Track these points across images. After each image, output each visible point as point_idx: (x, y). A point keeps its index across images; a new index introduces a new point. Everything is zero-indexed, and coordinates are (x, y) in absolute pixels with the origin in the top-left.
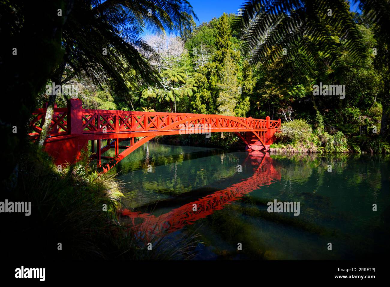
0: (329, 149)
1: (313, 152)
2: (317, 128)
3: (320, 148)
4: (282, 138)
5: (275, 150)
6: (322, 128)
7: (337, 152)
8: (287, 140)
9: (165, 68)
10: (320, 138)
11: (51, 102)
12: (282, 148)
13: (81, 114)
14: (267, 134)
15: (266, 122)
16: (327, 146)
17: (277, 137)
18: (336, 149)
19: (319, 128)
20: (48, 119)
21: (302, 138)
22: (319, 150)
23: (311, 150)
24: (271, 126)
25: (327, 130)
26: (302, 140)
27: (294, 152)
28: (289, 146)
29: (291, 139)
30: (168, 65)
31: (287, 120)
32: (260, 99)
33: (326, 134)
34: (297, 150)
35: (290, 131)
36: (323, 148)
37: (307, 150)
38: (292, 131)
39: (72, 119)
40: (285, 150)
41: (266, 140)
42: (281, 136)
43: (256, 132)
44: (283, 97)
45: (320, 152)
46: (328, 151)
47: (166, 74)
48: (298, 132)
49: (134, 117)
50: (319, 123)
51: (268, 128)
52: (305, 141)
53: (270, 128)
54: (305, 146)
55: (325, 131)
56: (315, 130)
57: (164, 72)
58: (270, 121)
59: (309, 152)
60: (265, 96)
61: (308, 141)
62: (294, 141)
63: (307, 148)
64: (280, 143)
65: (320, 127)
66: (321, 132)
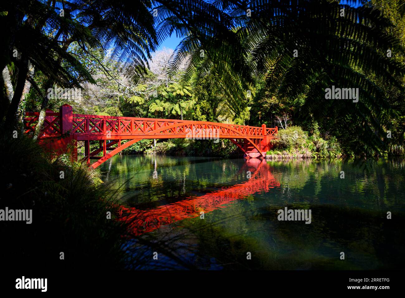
0: (323, 154)
1: (307, 158)
2: (313, 134)
3: (314, 153)
4: (278, 145)
5: (271, 156)
6: (317, 134)
7: (331, 157)
8: (283, 147)
9: (171, 82)
10: (315, 143)
11: (43, 106)
12: (278, 154)
13: (71, 117)
14: (264, 141)
15: (261, 129)
16: (321, 151)
17: (272, 144)
18: (330, 154)
19: (314, 134)
20: (41, 119)
21: (297, 144)
22: (314, 155)
23: (305, 155)
24: (267, 134)
25: (322, 136)
26: (297, 146)
27: (289, 158)
28: (285, 152)
29: (286, 146)
30: (174, 79)
31: (282, 127)
32: (262, 109)
33: (321, 140)
34: (292, 156)
35: (285, 138)
36: (317, 153)
37: (302, 156)
38: (287, 137)
39: (63, 122)
40: (281, 156)
41: (262, 147)
42: (277, 143)
43: (251, 139)
44: (284, 106)
45: (314, 157)
46: (322, 156)
47: (173, 88)
48: (292, 139)
49: (121, 121)
50: (315, 129)
51: (264, 136)
52: (301, 147)
53: (266, 136)
54: (300, 152)
55: (320, 137)
56: (311, 137)
57: (171, 86)
58: (265, 129)
59: (303, 158)
60: (266, 105)
61: (303, 146)
62: (289, 148)
63: (302, 153)
64: (276, 150)
65: (316, 133)
66: (317, 138)
